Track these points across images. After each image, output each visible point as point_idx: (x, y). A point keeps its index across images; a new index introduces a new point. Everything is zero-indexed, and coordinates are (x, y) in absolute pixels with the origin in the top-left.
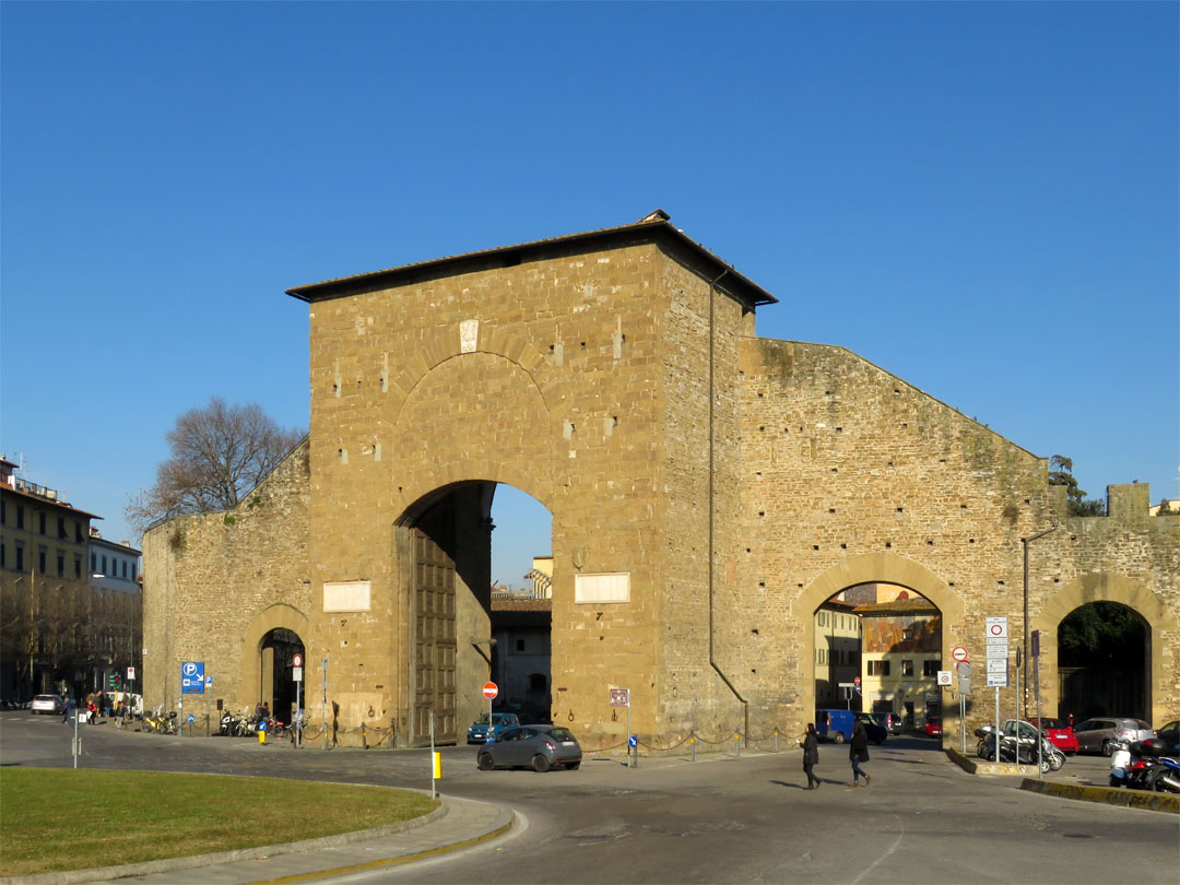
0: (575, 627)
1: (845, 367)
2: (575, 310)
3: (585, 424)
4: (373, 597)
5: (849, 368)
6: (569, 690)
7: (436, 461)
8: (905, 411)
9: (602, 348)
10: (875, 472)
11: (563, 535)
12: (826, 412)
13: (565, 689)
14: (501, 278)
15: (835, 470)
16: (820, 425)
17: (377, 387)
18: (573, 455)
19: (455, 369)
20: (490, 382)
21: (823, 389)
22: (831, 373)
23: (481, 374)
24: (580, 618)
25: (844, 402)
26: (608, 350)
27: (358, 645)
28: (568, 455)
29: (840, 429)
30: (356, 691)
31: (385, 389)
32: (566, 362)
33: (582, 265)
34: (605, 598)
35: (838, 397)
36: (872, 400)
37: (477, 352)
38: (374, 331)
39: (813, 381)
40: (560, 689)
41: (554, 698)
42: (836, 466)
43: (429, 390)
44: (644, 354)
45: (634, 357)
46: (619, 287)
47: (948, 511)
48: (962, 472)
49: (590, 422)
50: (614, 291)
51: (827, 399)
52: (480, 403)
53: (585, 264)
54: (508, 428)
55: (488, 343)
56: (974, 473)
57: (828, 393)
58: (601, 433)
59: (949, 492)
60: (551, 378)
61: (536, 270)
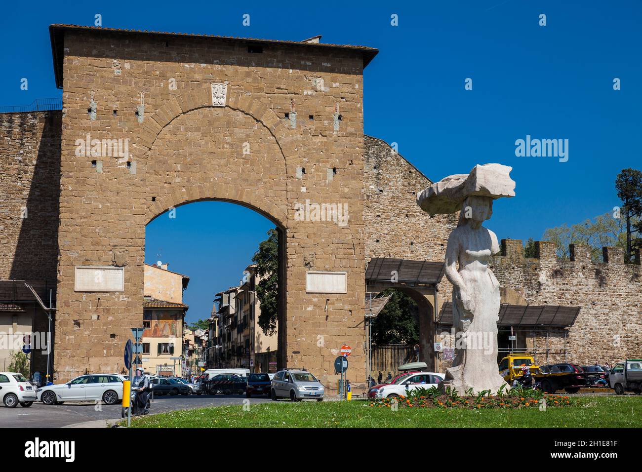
0: (306, 308)
1: (385, 153)
2: (305, 93)
3: (313, 170)
4: (126, 280)
5: (387, 155)
6: (301, 354)
7: (189, 181)
8: (414, 185)
9: (326, 122)
10: (399, 220)
11: (297, 244)
12: (375, 180)
13: (298, 352)
14: (247, 59)
15: (379, 216)
16: (371, 187)
17: (133, 118)
18: (303, 190)
19: (205, 116)
20: (236, 130)
21: (373, 165)
22: (378, 156)
23: (229, 123)
24: (310, 302)
25: (384, 175)
26: (329, 123)
27: (110, 318)
28: (301, 189)
29: (381, 191)
30: (107, 356)
31: (141, 119)
32: (299, 126)
33: (310, 64)
34: (328, 289)
35: (381, 171)
36: (398, 175)
37: (227, 106)
38: (130, 74)
39: (368, 159)
40: (294, 352)
41: (289, 359)
42: (380, 214)
43: (182, 128)
44: (356, 131)
45: (348, 131)
46: (337, 84)
47: (435, 247)
48: (442, 224)
49: (317, 170)
50: (334, 85)
51: (375, 171)
52: (228, 143)
53: (313, 63)
54: (251, 165)
55: (236, 102)
56: (448, 226)
57: (375, 168)
58: (325, 178)
59: (436, 236)
60: (287, 135)
61: (275, 60)
